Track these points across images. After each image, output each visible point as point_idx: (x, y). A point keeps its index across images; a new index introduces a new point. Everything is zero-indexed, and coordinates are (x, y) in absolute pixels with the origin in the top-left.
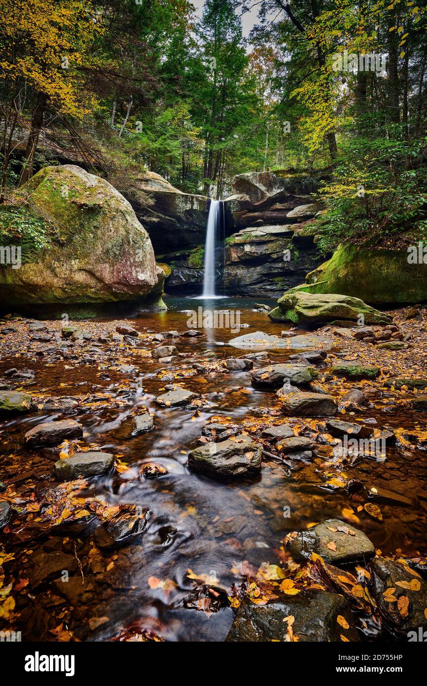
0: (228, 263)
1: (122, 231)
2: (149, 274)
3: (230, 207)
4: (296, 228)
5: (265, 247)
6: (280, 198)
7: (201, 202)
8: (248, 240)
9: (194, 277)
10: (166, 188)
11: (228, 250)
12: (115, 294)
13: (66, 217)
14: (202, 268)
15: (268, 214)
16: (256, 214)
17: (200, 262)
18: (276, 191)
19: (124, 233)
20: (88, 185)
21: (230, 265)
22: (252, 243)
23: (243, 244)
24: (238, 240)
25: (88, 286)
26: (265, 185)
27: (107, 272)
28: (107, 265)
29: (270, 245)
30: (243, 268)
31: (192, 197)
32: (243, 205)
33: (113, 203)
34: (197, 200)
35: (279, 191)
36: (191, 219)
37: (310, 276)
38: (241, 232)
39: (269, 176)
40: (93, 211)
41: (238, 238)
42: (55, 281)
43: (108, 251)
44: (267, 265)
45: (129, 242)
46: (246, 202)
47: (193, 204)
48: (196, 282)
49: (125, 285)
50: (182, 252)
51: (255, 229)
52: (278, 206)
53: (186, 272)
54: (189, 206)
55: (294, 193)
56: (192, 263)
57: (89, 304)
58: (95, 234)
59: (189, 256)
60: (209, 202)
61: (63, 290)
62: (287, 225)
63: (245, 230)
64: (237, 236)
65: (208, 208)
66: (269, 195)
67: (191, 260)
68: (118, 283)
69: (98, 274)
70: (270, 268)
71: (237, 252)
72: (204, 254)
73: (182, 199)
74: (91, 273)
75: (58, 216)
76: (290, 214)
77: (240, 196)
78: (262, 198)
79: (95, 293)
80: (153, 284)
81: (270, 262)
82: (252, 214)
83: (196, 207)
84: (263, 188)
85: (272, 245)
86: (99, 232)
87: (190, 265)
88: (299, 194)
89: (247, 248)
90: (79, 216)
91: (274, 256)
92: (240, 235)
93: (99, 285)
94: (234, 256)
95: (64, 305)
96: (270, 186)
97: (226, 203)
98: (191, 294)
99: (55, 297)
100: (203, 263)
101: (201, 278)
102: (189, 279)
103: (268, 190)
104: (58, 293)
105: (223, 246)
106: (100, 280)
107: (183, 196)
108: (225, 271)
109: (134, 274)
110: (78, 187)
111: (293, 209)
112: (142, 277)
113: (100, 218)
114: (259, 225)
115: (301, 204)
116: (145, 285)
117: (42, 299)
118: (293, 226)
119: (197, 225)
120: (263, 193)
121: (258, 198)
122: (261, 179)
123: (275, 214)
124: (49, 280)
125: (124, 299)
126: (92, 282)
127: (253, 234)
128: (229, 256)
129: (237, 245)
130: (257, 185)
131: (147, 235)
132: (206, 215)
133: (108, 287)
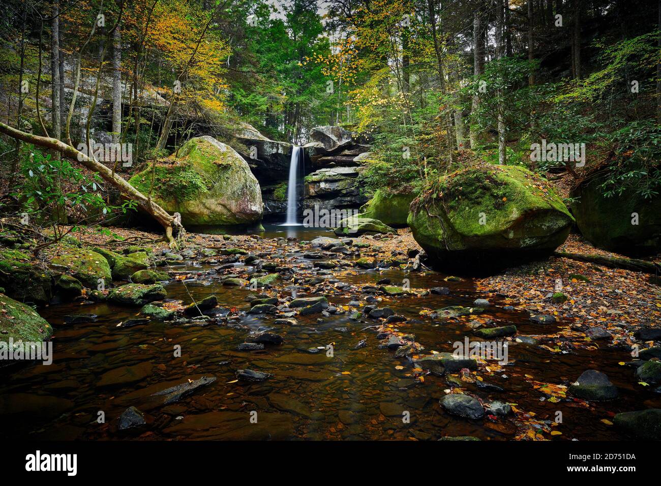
0: (307, 196)
1: (243, 180)
2: (258, 206)
3: (308, 152)
4: (360, 170)
5: (337, 184)
6: (348, 146)
7: (284, 148)
8: (323, 178)
9: (278, 208)
10: (256, 136)
11: (307, 186)
12: (237, 219)
13: (211, 172)
14: (286, 200)
15: (339, 158)
16: (329, 158)
17: (284, 196)
18: (344, 141)
19: (244, 181)
20: (222, 151)
21: (308, 198)
22: (326, 181)
23: (319, 182)
24: (315, 178)
25: (223, 214)
26: (336, 136)
27: (234, 206)
28: (234, 201)
29: (341, 183)
30: (319, 201)
31: (278, 144)
32: (319, 151)
33: (237, 163)
34: (282, 146)
35: (347, 141)
36: (276, 160)
37: (362, 208)
38: (317, 172)
39: (339, 130)
40: (226, 168)
41: (315, 177)
42: (205, 211)
43: (234, 192)
44: (339, 198)
45: (247, 187)
46: (322, 148)
47: (278, 149)
48: (281, 212)
49: (244, 214)
50: (268, 187)
51: (328, 169)
52: (347, 152)
53: (272, 204)
54: (275, 151)
55: (359, 143)
56: (277, 196)
57: (223, 225)
58: (227, 182)
59: (274, 190)
60: (291, 148)
61: (209, 216)
62: (354, 167)
63: (321, 170)
64: (314, 175)
65: (291, 152)
66: (339, 144)
67: (276, 194)
68: (240, 212)
69: (228, 207)
70: (341, 201)
71: (314, 188)
72: (287, 189)
73: (269, 145)
74: (224, 206)
75: (207, 171)
76: (356, 159)
77: (317, 143)
78: (334, 146)
79: (226, 218)
80: (260, 213)
81: (341, 197)
82: (326, 158)
83: (280, 151)
84: (335, 139)
85: (342, 183)
86: (229, 181)
87: (275, 198)
88: (363, 144)
89: (323, 185)
90: (218, 171)
91: (344, 192)
92: (317, 174)
93: (229, 214)
94: (312, 191)
95: (209, 225)
96: (340, 137)
97: (305, 148)
98: (276, 222)
99: (205, 220)
100: (286, 196)
101: (285, 209)
102: (274, 210)
103: (338, 140)
104: (206, 218)
105: (303, 183)
106: (229, 210)
107: (270, 143)
108: (305, 203)
109: (249, 206)
110: (216, 153)
111: (358, 155)
112: (254, 208)
113: (230, 172)
114: (332, 167)
115: (365, 151)
116: (256, 213)
117: (197, 222)
118: (358, 168)
119: (281, 165)
120: (334, 142)
121: (331, 145)
122: (333, 131)
123: (344, 158)
124: (202, 210)
125: (243, 222)
126: (225, 211)
127: (327, 174)
128: (308, 191)
129: (314, 182)
130: (330, 136)
131: (257, 182)
132: (289, 158)
133: (233, 215)
